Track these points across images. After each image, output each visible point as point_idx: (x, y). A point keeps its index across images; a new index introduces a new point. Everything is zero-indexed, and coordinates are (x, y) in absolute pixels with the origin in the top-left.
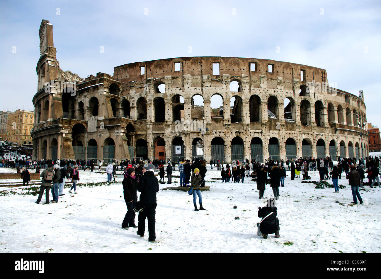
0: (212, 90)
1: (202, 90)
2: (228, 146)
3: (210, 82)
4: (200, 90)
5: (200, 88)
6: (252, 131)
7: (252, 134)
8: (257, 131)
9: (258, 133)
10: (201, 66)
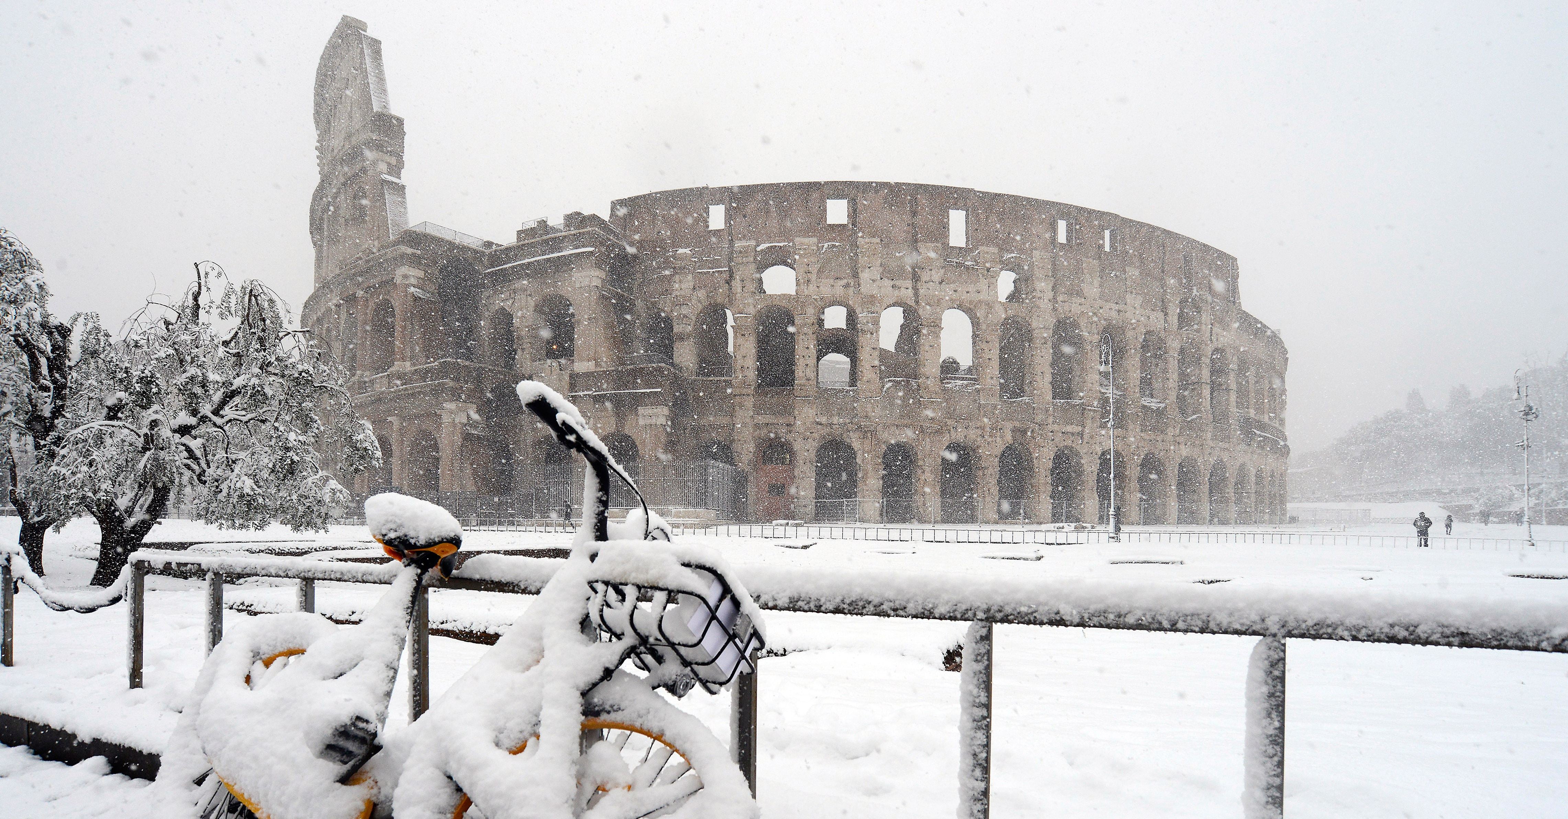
0: (947, 292)
1: (916, 290)
2: (991, 470)
3: (943, 268)
4: (910, 290)
5: (909, 283)
6: (1056, 427)
7: (1059, 437)
8: (1069, 428)
9: (1073, 434)
10: (914, 214)
